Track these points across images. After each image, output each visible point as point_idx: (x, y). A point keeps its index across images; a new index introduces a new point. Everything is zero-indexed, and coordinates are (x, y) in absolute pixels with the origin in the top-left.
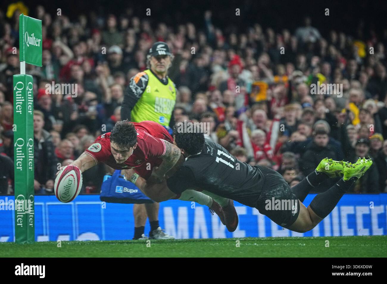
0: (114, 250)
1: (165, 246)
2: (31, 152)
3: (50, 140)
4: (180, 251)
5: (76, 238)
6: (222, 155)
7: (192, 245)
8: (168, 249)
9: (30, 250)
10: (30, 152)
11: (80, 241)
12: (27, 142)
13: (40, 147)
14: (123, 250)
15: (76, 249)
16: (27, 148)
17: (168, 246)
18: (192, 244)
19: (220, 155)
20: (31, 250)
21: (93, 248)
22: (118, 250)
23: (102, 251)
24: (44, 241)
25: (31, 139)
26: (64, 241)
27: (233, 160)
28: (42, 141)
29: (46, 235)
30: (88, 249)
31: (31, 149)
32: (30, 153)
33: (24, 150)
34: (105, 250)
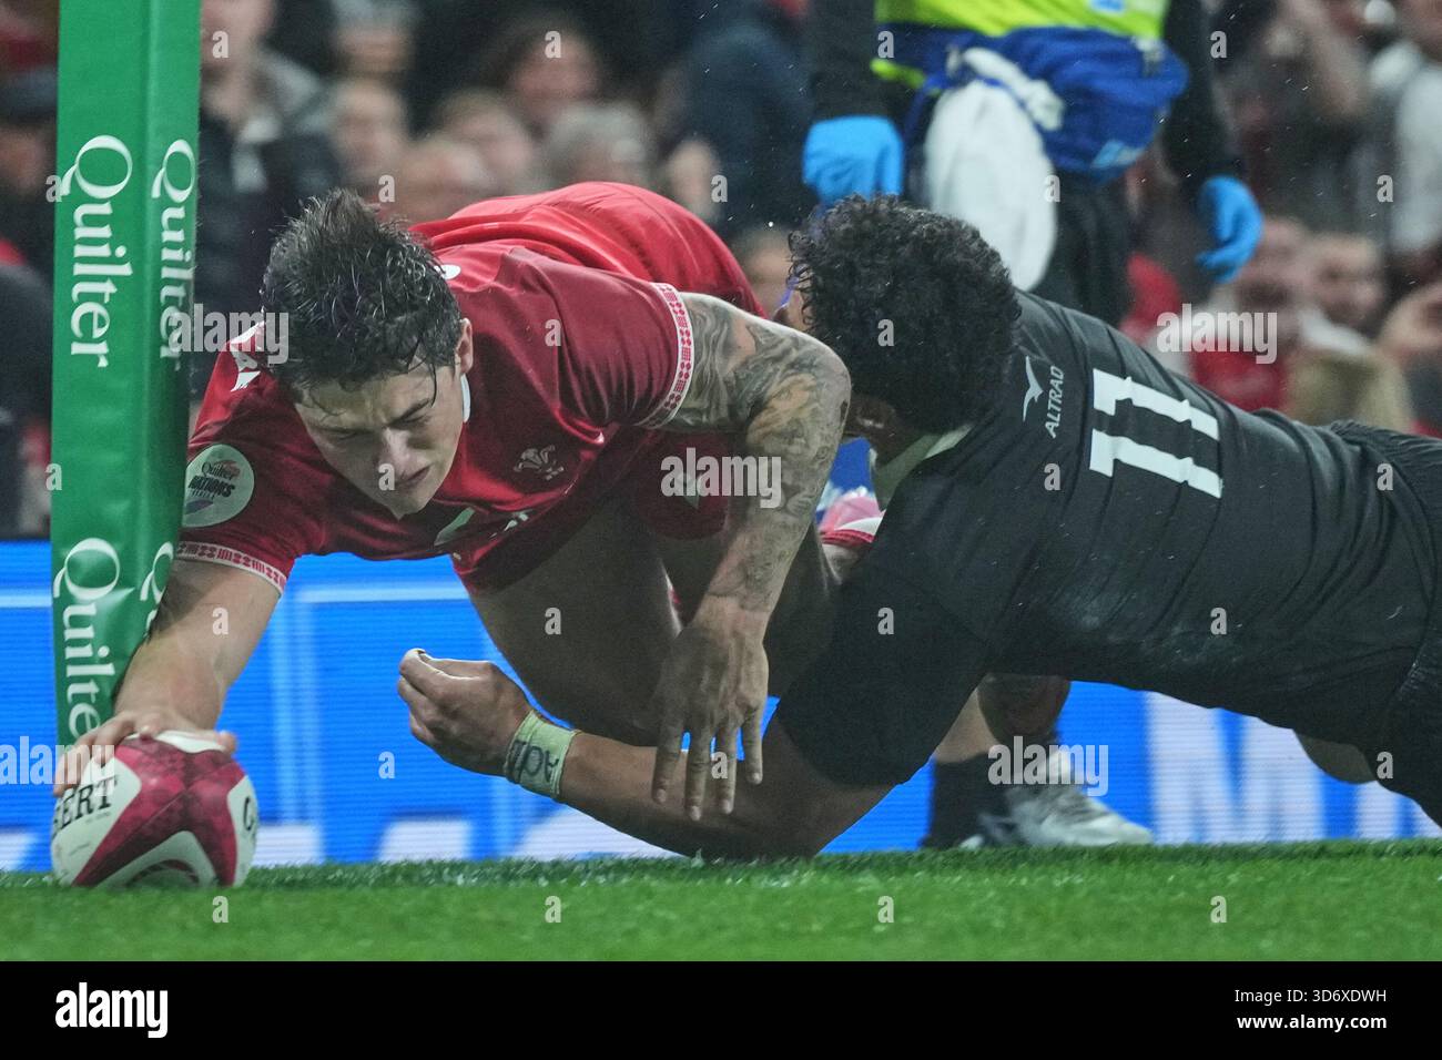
0: (783, 925)
1: (1154, 891)
2: (178, 236)
3: (317, 122)
4: (1261, 931)
5: (517, 839)
6: (1124, 405)
7: (1346, 885)
8: (1174, 917)
9: (183, 928)
10: (168, 236)
11: (540, 865)
12: (151, 167)
13: (248, 174)
14: (851, 925)
15: (511, 915)
16: (151, 208)
17: (1172, 894)
18: (1342, 880)
19: (1111, 410)
20: (192, 924)
21: (640, 908)
22: (816, 927)
23: (703, 935)
24: (283, 862)
25: (180, 146)
26: (430, 862)
27: (1207, 425)
28: (258, 129)
29: (302, 817)
30: (603, 917)
31: (179, 213)
32: (173, 246)
33: (131, 220)
34: (721, 928)
